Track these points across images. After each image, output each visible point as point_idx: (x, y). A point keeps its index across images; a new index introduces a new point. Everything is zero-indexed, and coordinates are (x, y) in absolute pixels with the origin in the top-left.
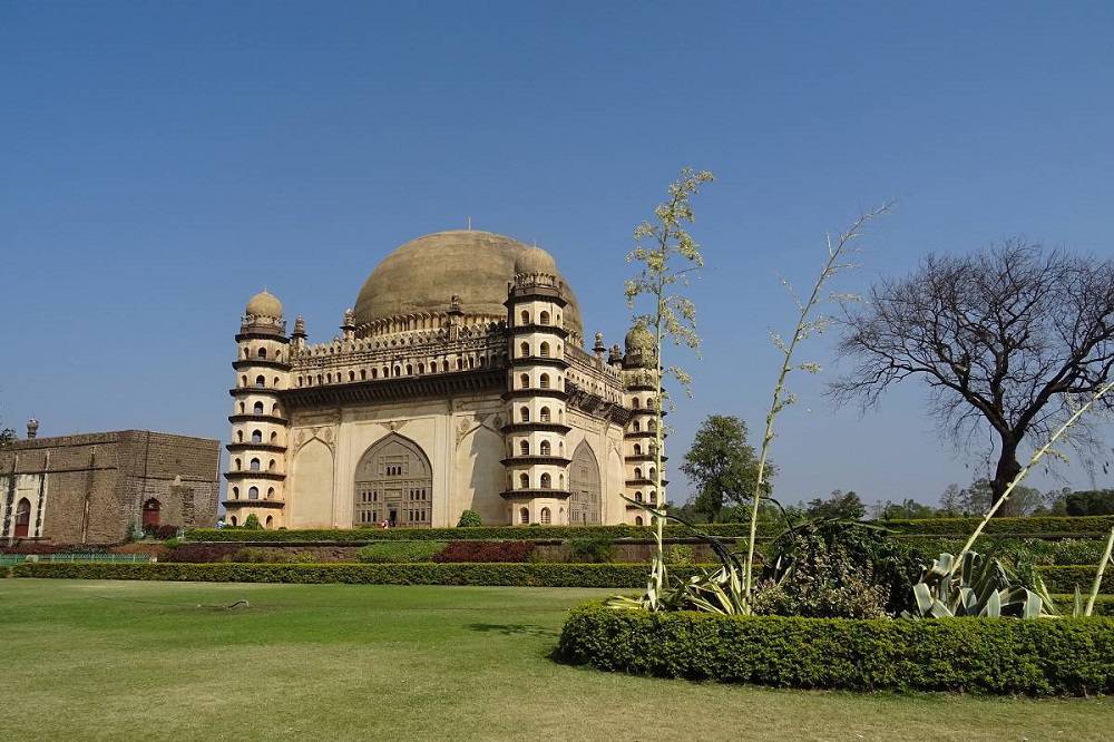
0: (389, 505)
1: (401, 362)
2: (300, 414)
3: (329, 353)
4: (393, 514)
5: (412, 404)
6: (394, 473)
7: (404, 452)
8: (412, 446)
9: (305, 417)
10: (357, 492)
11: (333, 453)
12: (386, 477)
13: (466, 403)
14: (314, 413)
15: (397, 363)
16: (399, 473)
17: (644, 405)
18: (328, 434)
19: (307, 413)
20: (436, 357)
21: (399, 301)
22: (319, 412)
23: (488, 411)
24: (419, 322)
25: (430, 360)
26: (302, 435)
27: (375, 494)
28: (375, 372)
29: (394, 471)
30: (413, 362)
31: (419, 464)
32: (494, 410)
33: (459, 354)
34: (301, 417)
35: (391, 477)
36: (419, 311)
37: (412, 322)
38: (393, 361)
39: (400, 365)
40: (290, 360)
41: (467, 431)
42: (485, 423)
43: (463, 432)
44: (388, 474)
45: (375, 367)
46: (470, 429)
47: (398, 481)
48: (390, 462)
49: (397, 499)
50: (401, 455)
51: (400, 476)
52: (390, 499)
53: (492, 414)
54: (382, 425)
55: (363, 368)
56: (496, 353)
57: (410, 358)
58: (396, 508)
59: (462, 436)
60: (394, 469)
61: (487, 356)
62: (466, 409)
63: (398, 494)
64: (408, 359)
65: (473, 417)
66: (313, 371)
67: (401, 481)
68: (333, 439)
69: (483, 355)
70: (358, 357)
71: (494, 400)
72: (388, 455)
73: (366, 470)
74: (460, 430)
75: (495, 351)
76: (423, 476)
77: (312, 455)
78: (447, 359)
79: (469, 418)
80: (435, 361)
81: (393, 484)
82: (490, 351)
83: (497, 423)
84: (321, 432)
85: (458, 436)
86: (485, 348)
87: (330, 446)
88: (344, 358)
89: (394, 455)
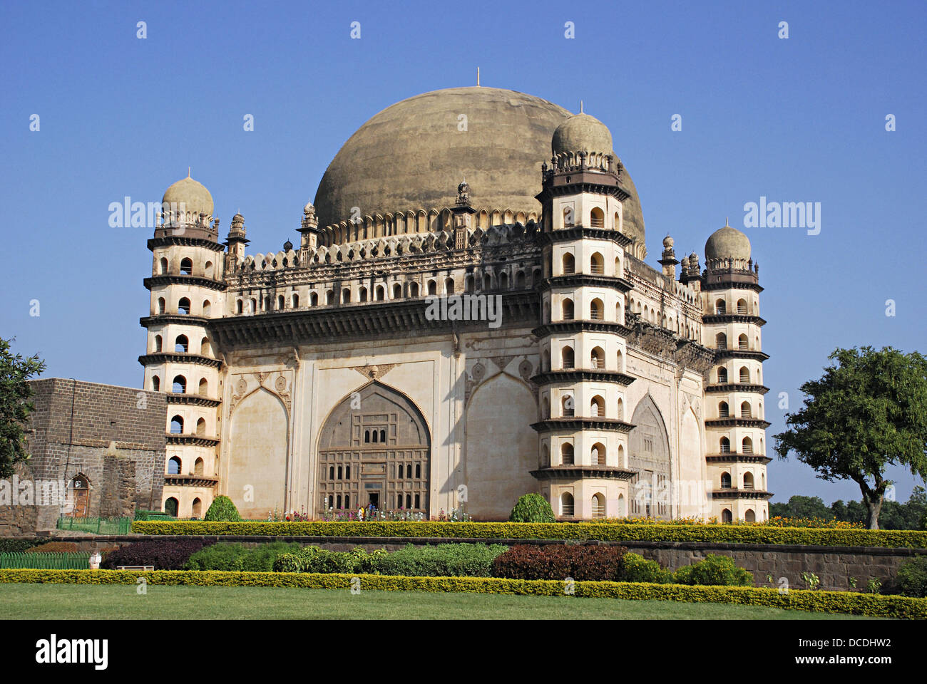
0: (368, 486)
1: (385, 281)
2: (241, 353)
3: (280, 266)
4: (374, 498)
5: (402, 341)
6: (375, 440)
7: (390, 409)
8: (401, 402)
9: (247, 357)
10: (323, 465)
11: (287, 411)
12: (363, 445)
13: (479, 340)
14: (260, 352)
15: (379, 282)
16: (383, 440)
17: (734, 344)
18: (281, 382)
19: (250, 352)
20: (435, 273)
21: (381, 192)
22: (267, 351)
23: (511, 352)
24: (411, 222)
25: (428, 277)
26: (243, 384)
27: (348, 469)
29: (375, 437)
31: (411, 427)
32: (518, 351)
33: (470, 269)
34: (242, 358)
35: (371, 445)
36: (410, 206)
37: (400, 222)
38: (373, 279)
39: (383, 285)
40: (224, 275)
41: (481, 381)
42: (507, 369)
43: (475, 381)
44: (367, 440)
45: (348, 287)
46: (486, 377)
47: (381, 451)
48: (369, 423)
49: (380, 477)
50: (385, 413)
51: (384, 444)
52: (368, 477)
53: (518, 356)
54: (357, 370)
55: (329, 289)
56: (523, 269)
57: (399, 274)
58: (378, 489)
59: (474, 388)
60: (375, 433)
61: (511, 273)
62: (479, 349)
63: (381, 470)
64: (395, 275)
65: (489, 360)
66: (258, 292)
67: (384, 451)
68: (287, 389)
69: (504, 271)
70: (322, 272)
71: (520, 336)
72: (366, 414)
73: (336, 434)
74: (471, 379)
75: (521, 266)
76: (417, 445)
77: (256, 412)
78: (451, 276)
79: (483, 362)
80: (434, 278)
81: (374, 455)
82: (515, 266)
83: (525, 369)
84: (270, 378)
85: (467, 388)
86: (507, 260)
87: (283, 399)
88: (302, 274)
89: (376, 414)
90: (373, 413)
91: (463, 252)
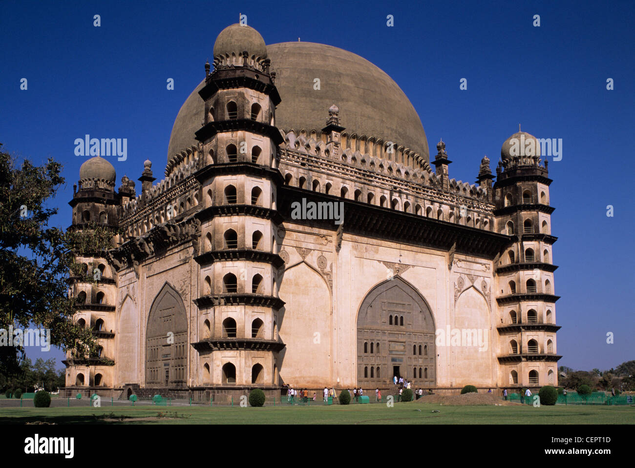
0: (393, 360)
1: (400, 196)
4: (397, 370)
6: (396, 323)
7: (406, 300)
8: (413, 294)
10: (359, 340)
11: (330, 288)
12: (389, 327)
13: (460, 260)
14: (301, 228)
15: (396, 196)
16: (402, 324)
18: (322, 261)
20: (432, 202)
22: (307, 229)
23: (478, 273)
25: (428, 204)
27: (378, 344)
28: (370, 196)
29: (396, 321)
30: (411, 200)
31: (421, 316)
33: (452, 208)
35: (393, 326)
38: (390, 192)
39: (398, 199)
41: (462, 290)
42: (475, 285)
43: (459, 289)
44: (391, 323)
45: (373, 192)
46: (465, 288)
47: (402, 333)
48: (392, 309)
49: (402, 353)
50: (404, 303)
51: (403, 327)
52: (394, 353)
53: (480, 276)
54: (384, 264)
55: (358, 188)
56: (480, 218)
57: (409, 195)
58: (400, 363)
59: (459, 293)
60: (396, 317)
61: (474, 218)
62: (461, 267)
63: (402, 348)
64: (407, 195)
65: (466, 276)
66: (295, 169)
67: (404, 333)
68: (328, 269)
69: (470, 216)
70: (351, 171)
71: (481, 264)
72: (391, 301)
73: (368, 315)
74: (457, 287)
75: (479, 216)
76: (425, 331)
77: (297, 284)
78: (441, 208)
79: (463, 276)
80: (431, 206)
81: (396, 336)
82: (476, 214)
83: (484, 287)
84: (312, 255)
85: (456, 293)
86: (472, 209)
87: (325, 277)
88: (335, 167)
89: (398, 302)
90: (395, 302)
91: (448, 193)
